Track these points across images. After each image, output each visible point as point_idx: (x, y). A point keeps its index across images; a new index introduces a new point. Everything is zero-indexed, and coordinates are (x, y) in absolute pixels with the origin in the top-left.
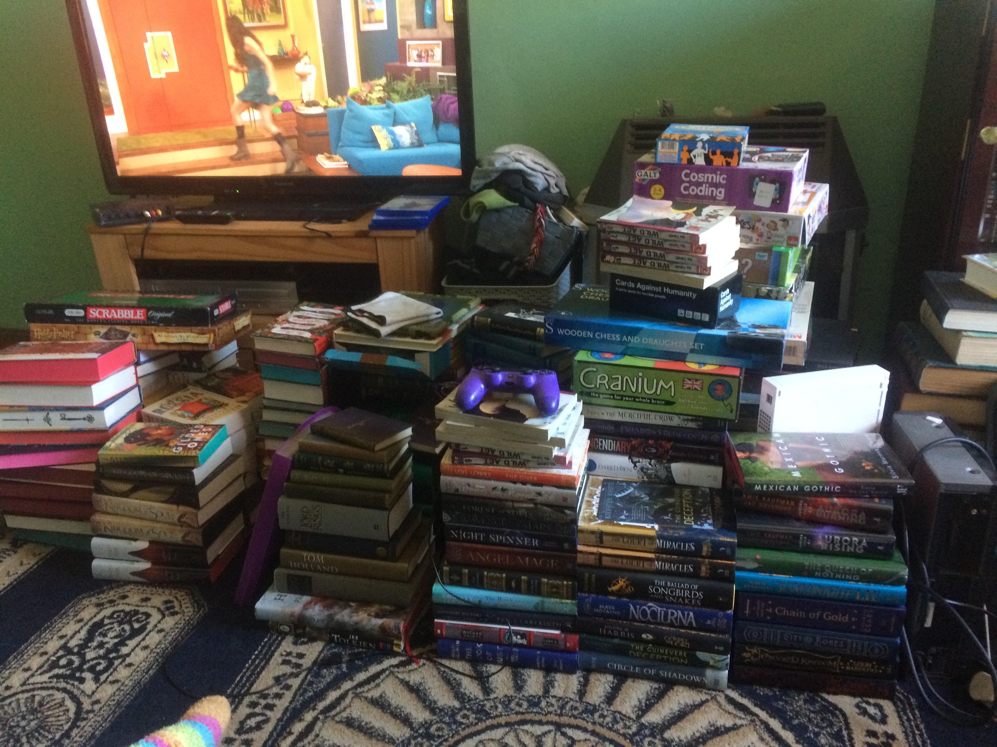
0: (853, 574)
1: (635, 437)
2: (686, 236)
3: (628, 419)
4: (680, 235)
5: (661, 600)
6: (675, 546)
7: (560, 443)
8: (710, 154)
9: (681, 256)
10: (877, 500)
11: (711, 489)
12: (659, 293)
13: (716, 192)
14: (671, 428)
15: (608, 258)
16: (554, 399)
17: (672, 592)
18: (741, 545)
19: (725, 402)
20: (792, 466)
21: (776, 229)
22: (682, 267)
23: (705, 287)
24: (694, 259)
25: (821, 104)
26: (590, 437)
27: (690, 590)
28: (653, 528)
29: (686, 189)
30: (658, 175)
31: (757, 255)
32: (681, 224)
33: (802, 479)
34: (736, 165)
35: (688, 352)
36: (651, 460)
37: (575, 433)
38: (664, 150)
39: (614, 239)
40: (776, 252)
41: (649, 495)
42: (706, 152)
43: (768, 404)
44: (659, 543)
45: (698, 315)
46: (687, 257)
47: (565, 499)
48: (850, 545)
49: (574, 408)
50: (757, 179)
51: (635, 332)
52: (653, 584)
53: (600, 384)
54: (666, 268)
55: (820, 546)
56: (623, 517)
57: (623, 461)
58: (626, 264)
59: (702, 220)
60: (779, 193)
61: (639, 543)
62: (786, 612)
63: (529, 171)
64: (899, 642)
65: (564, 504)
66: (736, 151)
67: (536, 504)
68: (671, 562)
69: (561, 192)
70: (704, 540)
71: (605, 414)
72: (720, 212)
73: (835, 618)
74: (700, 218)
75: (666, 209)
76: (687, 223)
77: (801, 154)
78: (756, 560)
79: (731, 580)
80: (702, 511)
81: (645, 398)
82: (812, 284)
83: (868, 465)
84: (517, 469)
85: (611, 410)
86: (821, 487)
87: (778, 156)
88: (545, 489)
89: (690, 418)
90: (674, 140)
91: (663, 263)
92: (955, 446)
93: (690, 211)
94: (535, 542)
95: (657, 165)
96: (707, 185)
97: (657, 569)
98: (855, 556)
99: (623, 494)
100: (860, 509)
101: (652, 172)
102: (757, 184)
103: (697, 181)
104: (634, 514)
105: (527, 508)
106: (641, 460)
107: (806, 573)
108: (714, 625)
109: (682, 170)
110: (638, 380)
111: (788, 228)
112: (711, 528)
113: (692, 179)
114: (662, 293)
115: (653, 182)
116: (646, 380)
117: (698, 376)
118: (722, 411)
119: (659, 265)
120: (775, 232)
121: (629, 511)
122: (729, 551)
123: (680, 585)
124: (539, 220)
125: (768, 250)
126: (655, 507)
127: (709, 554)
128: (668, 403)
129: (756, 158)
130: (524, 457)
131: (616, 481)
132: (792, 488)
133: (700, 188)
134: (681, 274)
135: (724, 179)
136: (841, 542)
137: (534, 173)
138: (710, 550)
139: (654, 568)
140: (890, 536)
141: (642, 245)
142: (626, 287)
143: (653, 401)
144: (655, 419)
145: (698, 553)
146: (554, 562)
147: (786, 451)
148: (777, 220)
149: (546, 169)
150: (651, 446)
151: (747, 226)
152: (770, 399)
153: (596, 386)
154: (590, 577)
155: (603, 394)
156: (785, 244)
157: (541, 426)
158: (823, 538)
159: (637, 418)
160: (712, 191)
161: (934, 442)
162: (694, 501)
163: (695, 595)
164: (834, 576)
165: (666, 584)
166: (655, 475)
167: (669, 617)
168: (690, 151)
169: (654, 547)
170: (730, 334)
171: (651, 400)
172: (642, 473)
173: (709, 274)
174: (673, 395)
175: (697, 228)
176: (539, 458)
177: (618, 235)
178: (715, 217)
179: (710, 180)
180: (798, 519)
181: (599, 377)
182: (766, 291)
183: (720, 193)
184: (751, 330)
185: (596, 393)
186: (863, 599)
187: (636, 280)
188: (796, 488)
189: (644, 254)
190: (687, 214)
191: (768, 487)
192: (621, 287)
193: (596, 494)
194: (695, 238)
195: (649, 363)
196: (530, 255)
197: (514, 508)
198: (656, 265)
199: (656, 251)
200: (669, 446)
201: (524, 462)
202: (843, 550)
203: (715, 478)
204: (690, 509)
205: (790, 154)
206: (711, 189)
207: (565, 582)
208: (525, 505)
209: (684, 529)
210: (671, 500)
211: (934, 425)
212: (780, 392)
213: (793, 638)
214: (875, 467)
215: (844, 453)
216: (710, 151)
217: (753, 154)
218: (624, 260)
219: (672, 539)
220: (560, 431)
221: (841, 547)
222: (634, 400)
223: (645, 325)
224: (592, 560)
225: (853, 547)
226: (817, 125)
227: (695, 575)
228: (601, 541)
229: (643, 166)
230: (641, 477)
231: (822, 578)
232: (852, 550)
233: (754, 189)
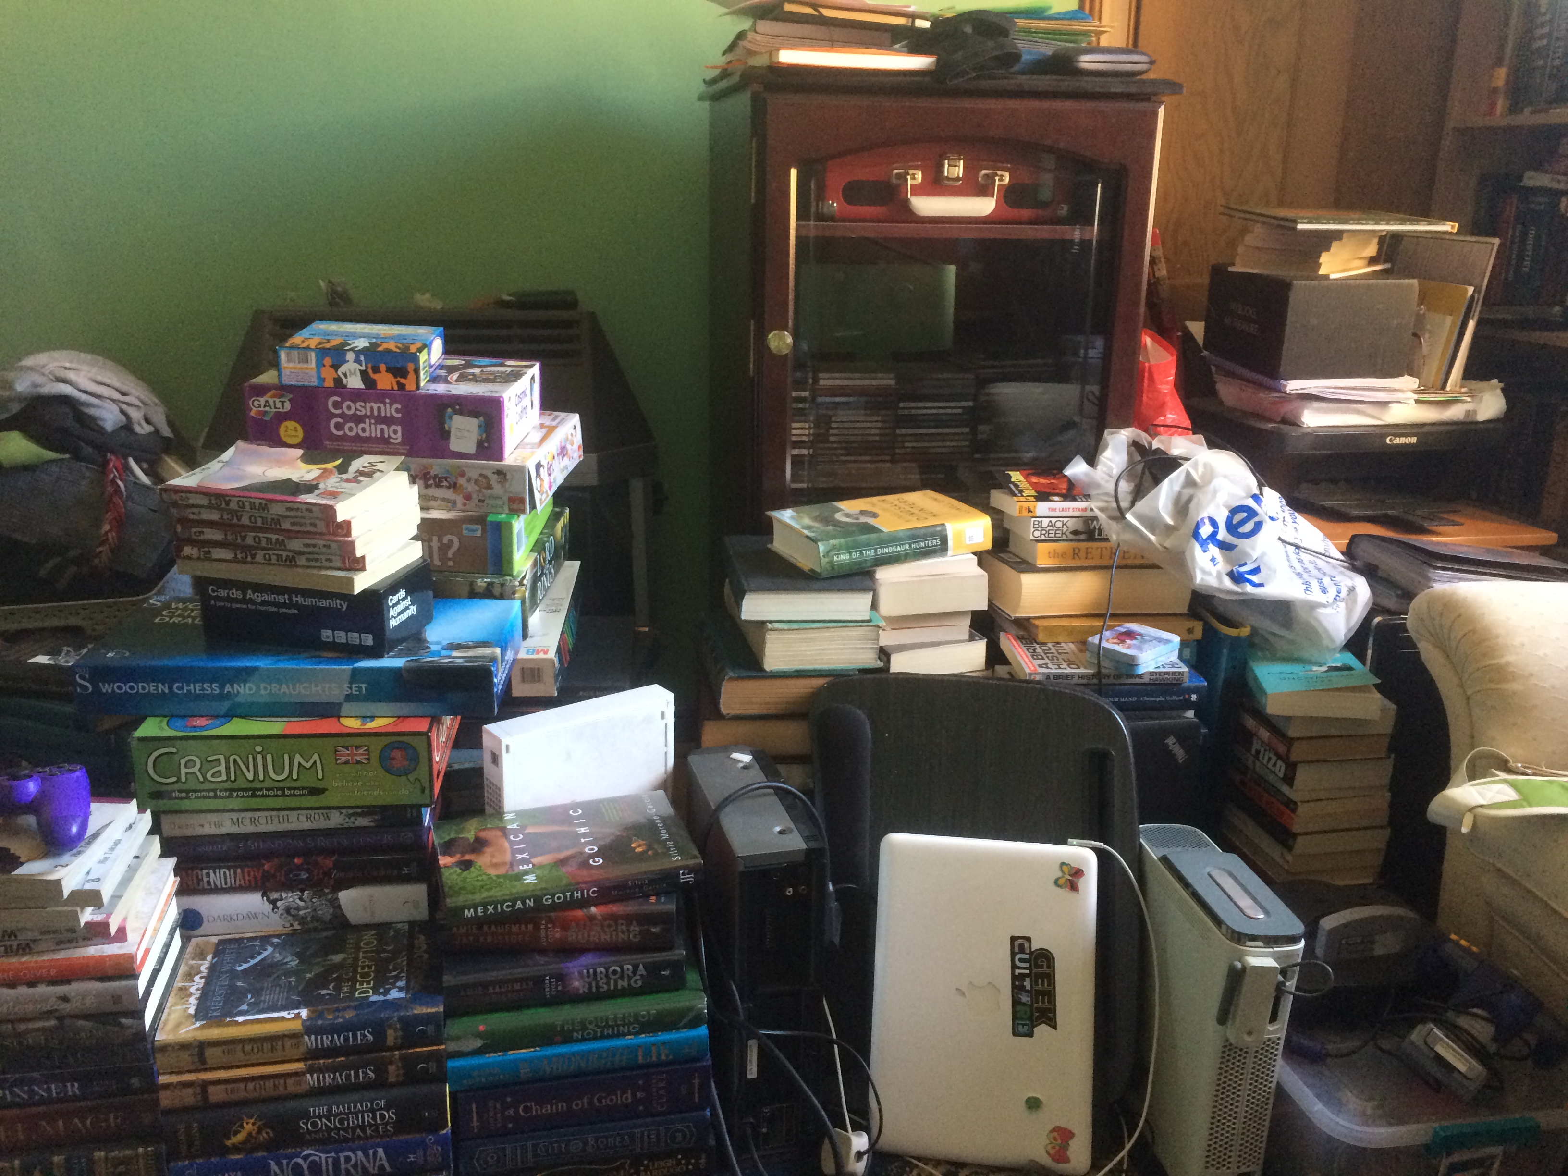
0: (630, 1024)
1: (268, 855)
2: (314, 509)
3: (249, 828)
4: (304, 507)
5: (324, 1141)
6: (339, 1041)
7: (92, 898)
8: (370, 371)
9: (313, 542)
10: (653, 899)
11: (412, 924)
12: (284, 605)
13: (389, 431)
14: (328, 832)
15: (187, 550)
16: (74, 818)
17: (341, 1121)
18: (451, 1014)
19: (410, 776)
20: (525, 867)
21: (489, 487)
22: (317, 560)
23: (357, 590)
24: (334, 545)
25: (571, 293)
26: (177, 871)
27: (373, 1111)
28: (298, 1016)
29: (338, 426)
30: (288, 406)
31: (466, 530)
32: (310, 488)
33: (539, 887)
34: (414, 388)
35: (341, 699)
36: (302, 891)
37: (131, 871)
38: (291, 365)
39: (195, 517)
40: (492, 522)
41: (299, 955)
42: (363, 368)
43: (493, 766)
44: (309, 1041)
45: (354, 638)
46: (321, 543)
47: (117, 999)
48: (622, 977)
49: (130, 827)
50: (449, 410)
51: (247, 674)
52: (306, 1116)
53: (186, 774)
54: (290, 561)
55: (578, 989)
56: (244, 1007)
57: (253, 901)
58: (220, 560)
59: (348, 481)
60: (486, 431)
61: (273, 1049)
62: (536, 1110)
63: (84, 397)
64: (709, 1114)
65: (115, 1009)
66: (411, 367)
67: (61, 1019)
68: (334, 1069)
69: (157, 431)
70: (388, 1019)
71: (207, 826)
72: (379, 467)
73: (612, 1100)
74: (345, 476)
75: (290, 463)
76: (321, 486)
77: (525, 370)
78: (479, 1035)
79: (441, 1078)
80: (391, 967)
81: (272, 789)
82: (577, 564)
83: (639, 846)
84: (14, 960)
85: (214, 817)
86: (568, 894)
87: (492, 373)
88: (74, 988)
89: (359, 810)
90: (308, 348)
91: (284, 554)
92: (765, 795)
93: (330, 466)
94: (74, 1088)
95: (283, 389)
96: (373, 421)
97: (313, 1088)
98: (631, 993)
99: (252, 962)
100: (629, 918)
101: (277, 400)
102: (451, 418)
103: (355, 415)
104: (265, 997)
105: (43, 1030)
106: (284, 895)
107: (559, 1038)
108: (421, 1161)
109: (327, 399)
110: (255, 759)
111: (507, 485)
112: (402, 995)
113: (347, 412)
114: (290, 605)
115: (281, 417)
116: (269, 757)
117: (358, 741)
118: (407, 793)
119: (279, 557)
120: (489, 491)
121: (257, 993)
122: (431, 1029)
123: (355, 1107)
124: (113, 482)
125: (481, 520)
126: (308, 975)
127: (399, 1041)
128: (315, 791)
129: (455, 376)
130: (23, 937)
131: (243, 939)
132: (524, 903)
133: (361, 426)
134: (315, 572)
135: (397, 411)
136: (607, 976)
137: (93, 400)
138: (400, 1033)
139: (304, 1088)
140: (677, 951)
141: (243, 526)
142: (229, 599)
143: (287, 792)
144: (298, 822)
145: (380, 1044)
146: (116, 1118)
147: (519, 843)
148: (489, 474)
149: (124, 394)
150: (299, 868)
151: (445, 483)
152: (496, 759)
153: (179, 779)
154: (188, 1128)
155: (195, 791)
156: (506, 510)
157: (50, 872)
158: (580, 973)
159: (267, 824)
160: (382, 430)
161: (735, 793)
162: (378, 952)
163: (382, 1117)
164: (602, 1032)
165: (330, 1110)
166: (313, 917)
167: (343, 1166)
168: (336, 367)
169: (303, 1049)
170: (408, 664)
171: (281, 791)
172: (290, 918)
173: (363, 569)
174: (320, 777)
175: (334, 495)
176: (55, 932)
177: (203, 510)
178: (370, 475)
179: (376, 413)
180: (543, 951)
181: (183, 762)
182: (485, 585)
183: (395, 432)
184: (444, 653)
185: (180, 791)
186: (648, 1060)
187: (243, 586)
188: (530, 903)
189: (249, 541)
190: (325, 470)
191: (486, 909)
192: (217, 598)
193: (200, 972)
194: (329, 511)
195: (275, 727)
196: (102, 543)
197: (19, 1035)
198: (274, 558)
199: (269, 536)
200: (329, 862)
201: (28, 945)
202: (612, 988)
203: (416, 905)
204: (370, 967)
205: (509, 369)
206: (379, 427)
207: (141, 1150)
208: (39, 1024)
209: (355, 1008)
210: (337, 958)
211: (741, 765)
212: (507, 746)
213: (553, 1149)
214: (650, 847)
215: (607, 830)
216: (370, 365)
217: (451, 369)
218: (218, 553)
219: (334, 1029)
220: (92, 876)
221: (608, 984)
222: (254, 796)
223: (263, 663)
224: (188, 1097)
225: (626, 980)
226: (568, 324)
227: (380, 1084)
228: (203, 1061)
229: (261, 390)
230: (288, 925)
231: (583, 1040)
232: (625, 984)
233: (447, 427)
